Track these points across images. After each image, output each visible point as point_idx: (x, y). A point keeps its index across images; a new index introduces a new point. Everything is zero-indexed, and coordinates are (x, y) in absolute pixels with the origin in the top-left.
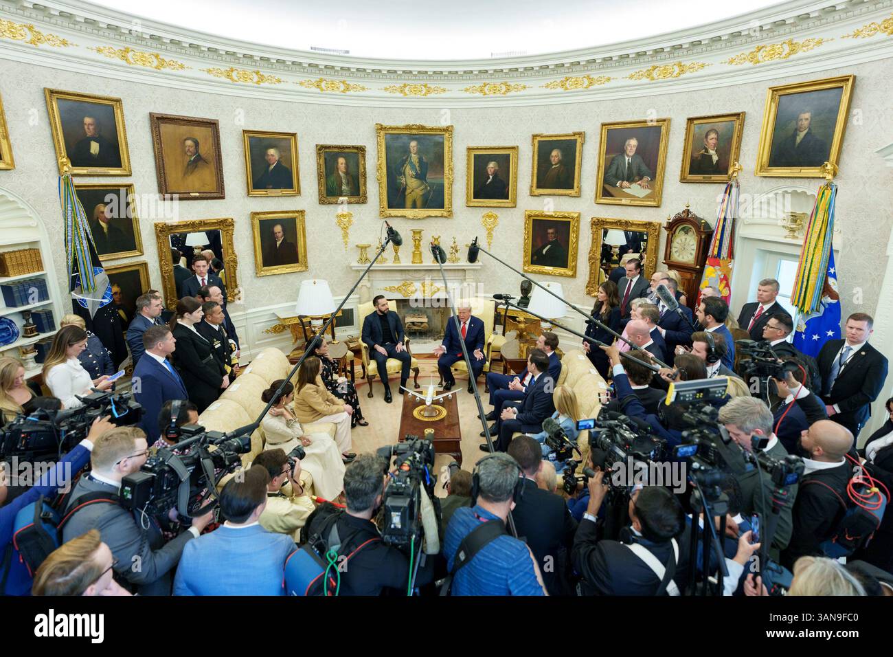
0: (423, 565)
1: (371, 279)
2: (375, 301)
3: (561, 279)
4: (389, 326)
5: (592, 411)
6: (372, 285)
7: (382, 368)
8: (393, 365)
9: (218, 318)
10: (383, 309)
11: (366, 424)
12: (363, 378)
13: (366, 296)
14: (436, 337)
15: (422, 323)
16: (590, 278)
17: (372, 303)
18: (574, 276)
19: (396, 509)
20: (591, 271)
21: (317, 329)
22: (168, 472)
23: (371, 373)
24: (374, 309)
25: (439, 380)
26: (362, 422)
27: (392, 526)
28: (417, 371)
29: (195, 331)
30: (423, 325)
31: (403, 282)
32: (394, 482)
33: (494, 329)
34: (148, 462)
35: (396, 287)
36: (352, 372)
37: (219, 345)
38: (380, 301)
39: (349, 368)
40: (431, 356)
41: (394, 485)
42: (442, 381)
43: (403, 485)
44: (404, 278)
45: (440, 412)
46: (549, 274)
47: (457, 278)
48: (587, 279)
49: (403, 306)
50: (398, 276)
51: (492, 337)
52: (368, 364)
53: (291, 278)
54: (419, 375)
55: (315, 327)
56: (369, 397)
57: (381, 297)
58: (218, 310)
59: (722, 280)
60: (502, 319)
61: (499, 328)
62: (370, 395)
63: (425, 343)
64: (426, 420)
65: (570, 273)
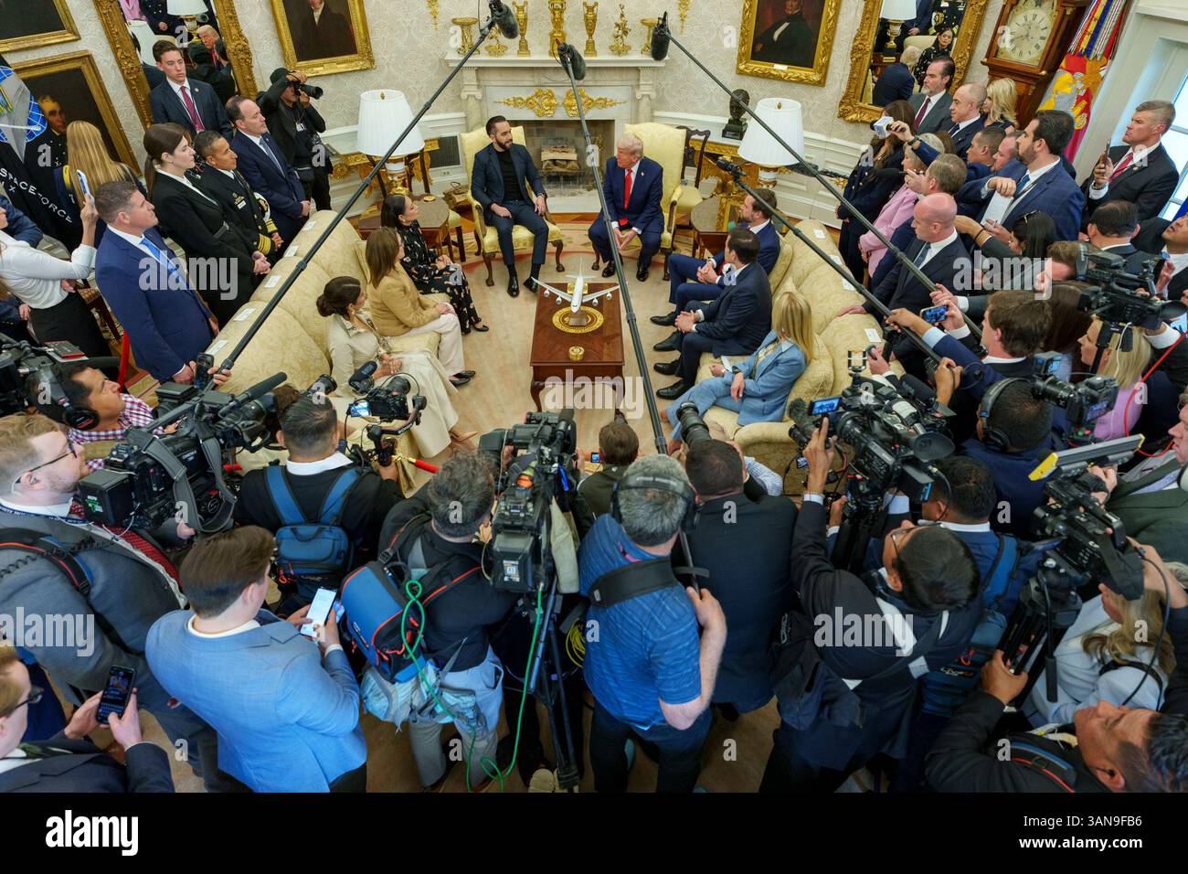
0: (558, 610)
1: (482, 83)
2: (490, 126)
3: (799, 89)
4: (515, 172)
5: (827, 326)
6: (484, 95)
7: (505, 240)
8: (521, 234)
9: (226, 161)
10: (503, 139)
11: (485, 329)
12: (478, 254)
13: (474, 118)
14: (590, 185)
15: (568, 161)
16: (849, 87)
17: (484, 130)
18: (821, 83)
19: (512, 556)
20: (851, 74)
21: (396, 178)
22: (153, 466)
23: (488, 250)
24: (489, 140)
25: (593, 258)
26: (479, 326)
27: (506, 579)
28: (559, 245)
29: (190, 186)
30: (569, 166)
31: (536, 90)
32: (506, 509)
33: (682, 177)
34: (114, 453)
35: (525, 99)
36: (460, 244)
37: (244, 203)
38: (498, 125)
39: (454, 238)
40: (582, 218)
41: (507, 513)
42: (598, 261)
43: (522, 515)
44: (537, 83)
45: (594, 319)
46: (778, 78)
47: (624, 83)
48: (844, 89)
49: (538, 130)
50: (527, 79)
51: (679, 191)
52: (484, 235)
53: (348, 83)
54: (564, 249)
55: (392, 175)
56: (489, 286)
57: (501, 119)
58: (224, 146)
59: (1079, 99)
60: (697, 157)
61: (691, 173)
62: (490, 283)
63: (573, 195)
64: (572, 331)
65: (816, 78)
